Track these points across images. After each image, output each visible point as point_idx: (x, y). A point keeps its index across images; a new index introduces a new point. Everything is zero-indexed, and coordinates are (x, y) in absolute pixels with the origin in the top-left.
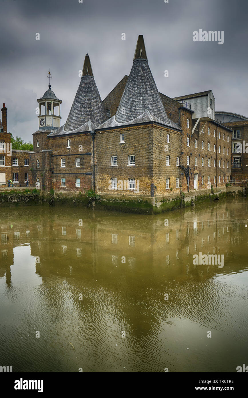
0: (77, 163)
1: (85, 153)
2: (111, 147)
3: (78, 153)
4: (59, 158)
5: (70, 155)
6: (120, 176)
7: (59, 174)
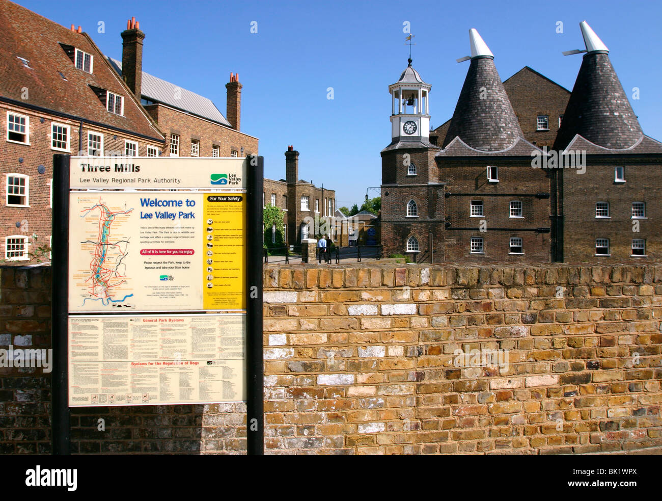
0: (512, 210)
1: (534, 193)
2: (598, 186)
3: (518, 193)
4: (465, 198)
5: (496, 195)
6: (616, 234)
7: (465, 229)
